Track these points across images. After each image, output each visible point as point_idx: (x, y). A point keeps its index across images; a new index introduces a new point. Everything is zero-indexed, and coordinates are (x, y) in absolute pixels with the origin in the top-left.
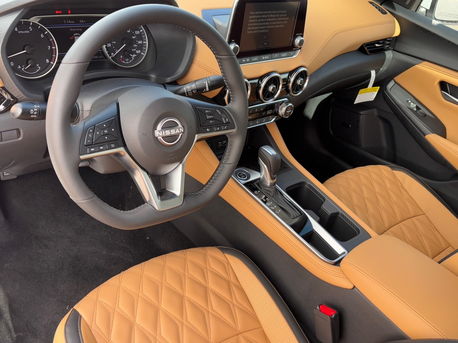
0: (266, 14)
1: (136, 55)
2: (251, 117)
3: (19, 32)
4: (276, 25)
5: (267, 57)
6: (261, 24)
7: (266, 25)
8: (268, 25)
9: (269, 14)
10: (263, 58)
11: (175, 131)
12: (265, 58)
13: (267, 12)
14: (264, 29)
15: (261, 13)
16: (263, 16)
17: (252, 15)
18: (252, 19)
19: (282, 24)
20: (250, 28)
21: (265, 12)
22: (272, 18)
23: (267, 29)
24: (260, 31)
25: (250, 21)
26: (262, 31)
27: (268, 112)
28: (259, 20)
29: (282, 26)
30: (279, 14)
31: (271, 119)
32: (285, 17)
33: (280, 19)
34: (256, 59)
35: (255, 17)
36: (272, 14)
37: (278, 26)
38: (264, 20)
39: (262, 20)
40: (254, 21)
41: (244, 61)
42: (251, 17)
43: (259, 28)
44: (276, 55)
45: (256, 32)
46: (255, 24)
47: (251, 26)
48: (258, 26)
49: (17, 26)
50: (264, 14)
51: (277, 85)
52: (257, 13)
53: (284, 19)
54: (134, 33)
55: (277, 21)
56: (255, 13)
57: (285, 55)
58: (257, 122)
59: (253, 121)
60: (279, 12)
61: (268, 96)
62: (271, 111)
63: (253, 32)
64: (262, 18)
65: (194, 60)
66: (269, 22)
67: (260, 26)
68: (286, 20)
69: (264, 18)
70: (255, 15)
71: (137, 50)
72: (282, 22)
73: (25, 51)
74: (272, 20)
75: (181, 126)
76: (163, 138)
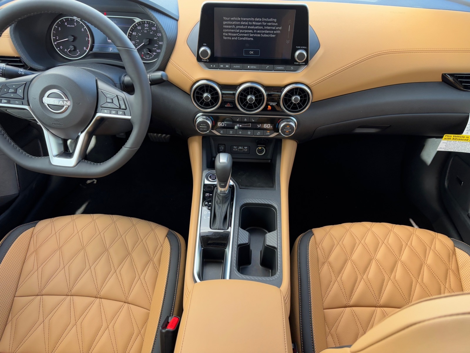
0: (246, 21)
1: (156, 54)
2: (241, 126)
3: (68, 26)
4: (264, 34)
5: (255, 67)
6: (241, 31)
7: (249, 33)
8: (252, 33)
9: (252, 21)
10: (249, 67)
11: (59, 102)
12: (252, 67)
13: (248, 19)
14: (246, 37)
15: (239, 19)
16: (242, 23)
17: (227, 21)
18: (226, 25)
19: (273, 34)
20: (227, 34)
21: (244, 19)
22: (255, 26)
23: (249, 37)
24: (241, 39)
25: (225, 26)
26: (244, 39)
27: (265, 126)
28: (237, 27)
29: (273, 36)
30: (265, 22)
31: (268, 133)
32: (276, 26)
33: (269, 28)
34: (238, 67)
35: (231, 23)
36: (254, 21)
37: (267, 36)
38: (245, 27)
39: (242, 27)
40: (230, 27)
41: (222, 66)
42: (226, 23)
43: (239, 34)
44: (268, 67)
45: (236, 38)
46: (232, 31)
47: (227, 32)
48: (237, 33)
49: (66, 21)
50: (244, 21)
51: (262, 97)
52: (232, 19)
53: (274, 28)
54: (157, 35)
55: (265, 30)
56: (230, 19)
57: (282, 68)
58: (249, 133)
59: (243, 130)
60: (266, 20)
61: (250, 107)
62: (269, 125)
63: (232, 38)
64: (241, 25)
65: (170, 59)
66: (253, 30)
67: (239, 32)
68: (278, 30)
69: (244, 25)
70: (230, 20)
71: (157, 49)
72: (272, 32)
73: (67, 39)
74: (256, 28)
75: (67, 100)
76: (48, 105)
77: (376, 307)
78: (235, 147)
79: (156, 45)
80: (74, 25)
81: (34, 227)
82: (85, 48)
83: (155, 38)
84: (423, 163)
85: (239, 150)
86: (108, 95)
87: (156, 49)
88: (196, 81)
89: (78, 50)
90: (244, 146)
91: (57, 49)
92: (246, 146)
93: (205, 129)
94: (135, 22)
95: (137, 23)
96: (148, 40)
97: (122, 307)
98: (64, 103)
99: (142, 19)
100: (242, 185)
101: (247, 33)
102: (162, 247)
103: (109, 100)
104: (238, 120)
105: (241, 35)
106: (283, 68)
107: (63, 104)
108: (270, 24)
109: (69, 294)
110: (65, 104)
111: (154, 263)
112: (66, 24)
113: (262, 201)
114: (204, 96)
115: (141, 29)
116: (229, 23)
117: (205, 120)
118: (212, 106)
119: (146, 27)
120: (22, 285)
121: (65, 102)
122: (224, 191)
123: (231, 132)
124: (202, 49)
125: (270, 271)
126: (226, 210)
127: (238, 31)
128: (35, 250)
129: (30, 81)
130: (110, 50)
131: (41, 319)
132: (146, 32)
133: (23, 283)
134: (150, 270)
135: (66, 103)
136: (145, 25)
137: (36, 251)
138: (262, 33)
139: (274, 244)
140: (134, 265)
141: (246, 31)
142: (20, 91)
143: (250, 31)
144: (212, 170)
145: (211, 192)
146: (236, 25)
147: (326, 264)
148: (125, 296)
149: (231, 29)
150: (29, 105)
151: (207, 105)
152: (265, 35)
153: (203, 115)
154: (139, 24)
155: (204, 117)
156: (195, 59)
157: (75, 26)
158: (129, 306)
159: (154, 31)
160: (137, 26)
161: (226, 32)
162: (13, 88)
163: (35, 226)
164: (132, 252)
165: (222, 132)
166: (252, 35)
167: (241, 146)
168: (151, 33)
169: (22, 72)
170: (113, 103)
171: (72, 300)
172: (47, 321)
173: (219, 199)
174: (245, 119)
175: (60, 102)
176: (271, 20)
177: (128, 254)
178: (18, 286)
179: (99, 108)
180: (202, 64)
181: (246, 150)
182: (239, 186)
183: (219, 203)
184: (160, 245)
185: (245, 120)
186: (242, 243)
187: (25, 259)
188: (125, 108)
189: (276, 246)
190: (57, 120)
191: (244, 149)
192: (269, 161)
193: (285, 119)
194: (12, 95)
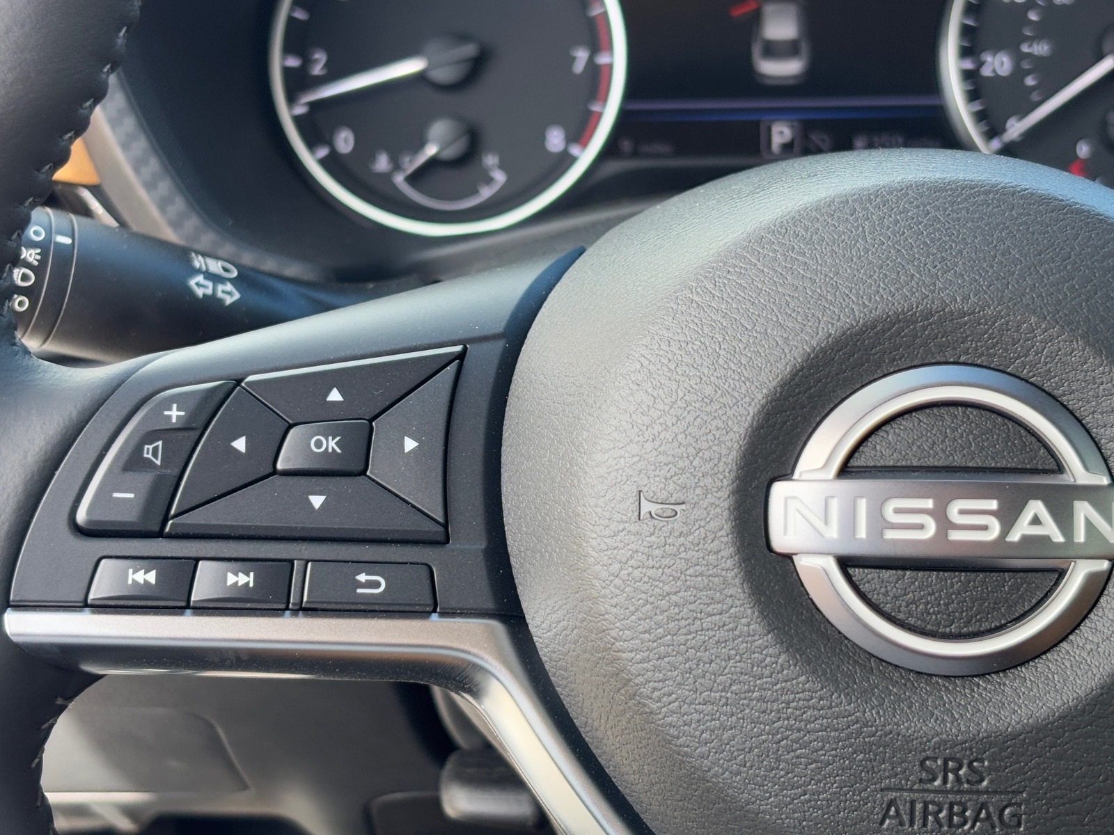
73: (419, 66)
82: (555, 140)
89: (490, 160)
91: (312, 151)
107: (1058, 538)
110: (1080, 536)
130: (776, 140)
135: (1089, 525)
162: (323, 417)
169: (222, 278)
194: (317, 501)
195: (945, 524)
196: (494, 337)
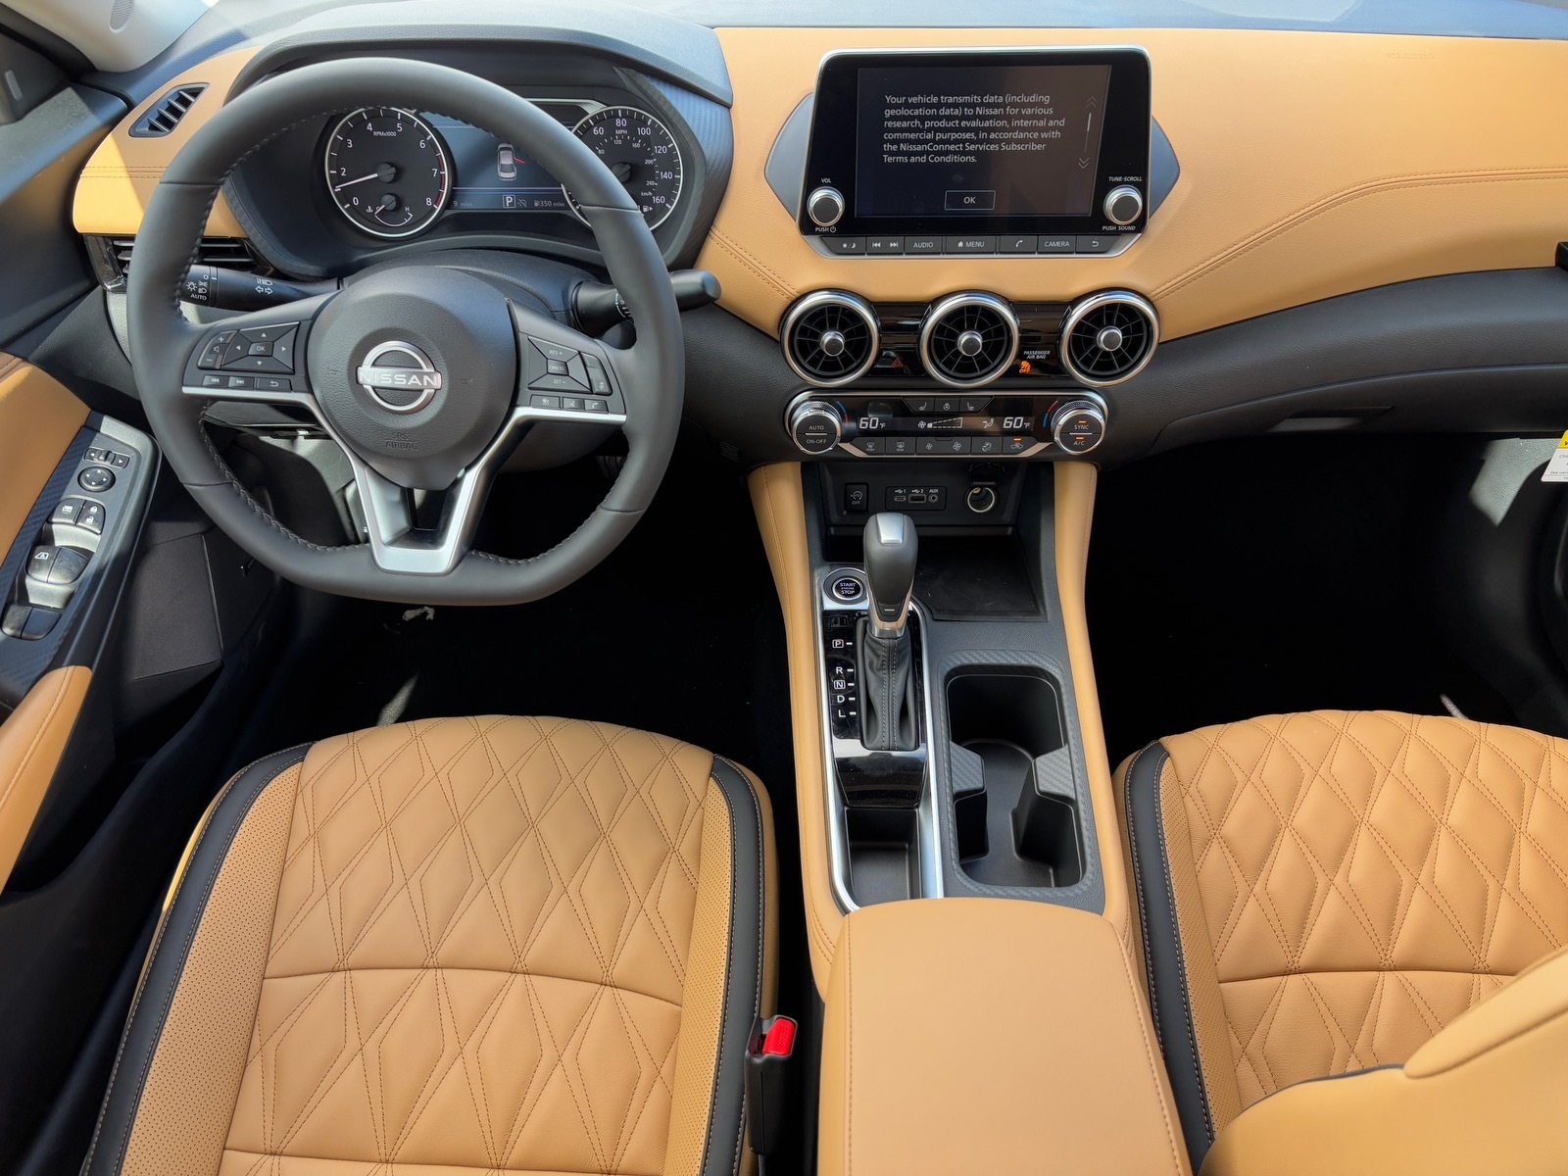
0: (955, 105)
1: (651, 209)
2: (930, 425)
3: (375, 133)
4: (1009, 142)
5: (979, 244)
6: (940, 136)
7: (964, 141)
8: (972, 142)
9: (973, 106)
10: (961, 244)
11: (408, 379)
12: (971, 244)
13: (960, 100)
14: (955, 153)
15: (935, 100)
16: (943, 112)
17: (897, 106)
18: (893, 118)
19: (1038, 141)
20: (894, 148)
21: (951, 100)
22: (983, 118)
23: (964, 153)
24: (938, 159)
25: (890, 124)
26: (948, 159)
27: (1006, 422)
28: (928, 124)
29: (1039, 147)
30: (1014, 105)
31: (1017, 445)
32: (1049, 117)
33: (1026, 123)
34: (928, 245)
35: (910, 112)
36: (981, 105)
37: (1020, 147)
38: (951, 124)
39: (943, 124)
40: (905, 124)
41: (879, 245)
42: (893, 112)
43: (931, 147)
44: (1020, 241)
45: (923, 159)
46: (912, 136)
47: (897, 142)
48: (926, 142)
49: (370, 119)
50: (948, 106)
51: (1003, 335)
52: (914, 100)
53: (1042, 123)
54: (652, 150)
55: (1013, 130)
56: (906, 100)
57: (1063, 243)
58: (957, 446)
59: (938, 438)
60: (1017, 99)
61: (966, 367)
62: (1019, 421)
63: (909, 159)
64: (939, 118)
65: (713, 228)
66: (976, 130)
67: (933, 141)
68: (1054, 128)
69: (950, 118)
70: (907, 105)
71: (655, 194)
72: (1036, 135)
73: (376, 175)
74: (987, 124)
75: (433, 370)
76: (374, 388)
77: (1379, 970)
78: (900, 491)
79: (650, 183)
80: (395, 129)
81: (300, 764)
82: (429, 201)
83: (649, 162)
84: (1481, 517)
85: (913, 499)
86: (551, 352)
87: (650, 194)
88: (798, 295)
89: (407, 209)
90: (927, 488)
91: (343, 205)
92: (933, 487)
93: (821, 441)
94: (587, 114)
95: (593, 118)
96: (628, 167)
97: (596, 999)
98: (421, 380)
99: (608, 106)
100: (939, 611)
101: (956, 142)
102: (700, 811)
103: (554, 368)
104: (922, 409)
105: (937, 148)
106: (1068, 244)
107: (419, 384)
108: (1029, 111)
109: (431, 964)
110: (425, 384)
111: (680, 859)
112: (370, 127)
113: (1009, 659)
114: (826, 341)
115: (606, 135)
116: (903, 112)
117: (823, 413)
118: (845, 368)
119: (622, 128)
120: (283, 939)
121: (426, 378)
122: (893, 631)
123: (900, 446)
124: (818, 195)
125: (1051, 871)
126: (903, 691)
127: (929, 136)
128: (312, 832)
129: (310, 317)
130: (508, 202)
131: (353, 1043)
132: (620, 142)
133: (286, 935)
134: (671, 881)
135: (428, 382)
136: (618, 122)
137: (316, 835)
138: (1003, 140)
139: (1065, 788)
140: (621, 869)
141: (954, 136)
142: (283, 350)
143: (968, 136)
144: (842, 566)
145: (849, 634)
146: (923, 119)
147: (1215, 845)
148: (602, 964)
149: (909, 130)
150: (311, 391)
151: (831, 366)
152: (1014, 147)
153: (811, 399)
154: (599, 119)
155: (818, 404)
156: (792, 227)
157: (397, 132)
158: (616, 995)
159: (646, 139)
160: (592, 127)
161: (893, 142)
162: (261, 341)
163: (302, 760)
164: (610, 830)
165: (870, 447)
166: (972, 147)
167: (919, 488)
168: (635, 145)
169: (266, 287)
170: (568, 375)
171: (440, 981)
172: (371, 1046)
173: (878, 656)
174: (947, 404)
175: (413, 378)
176: (1033, 98)
177: (600, 835)
178: (272, 945)
179: (524, 392)
180: (815, 240)
181: (934, 498)
182: (932, 614)
183: (879, 670)
184: (693, 804)
185: (947, 407)
186: (965, 787)
187: (285, 863)
188: (607, 390)
189: (1072, 795)
190: (402, 433)
191: (929, 494)
192: (1010, 530)
193: (1070, 399)
194: (259, 363)
195: (394, 380)
196: (307, 320)
